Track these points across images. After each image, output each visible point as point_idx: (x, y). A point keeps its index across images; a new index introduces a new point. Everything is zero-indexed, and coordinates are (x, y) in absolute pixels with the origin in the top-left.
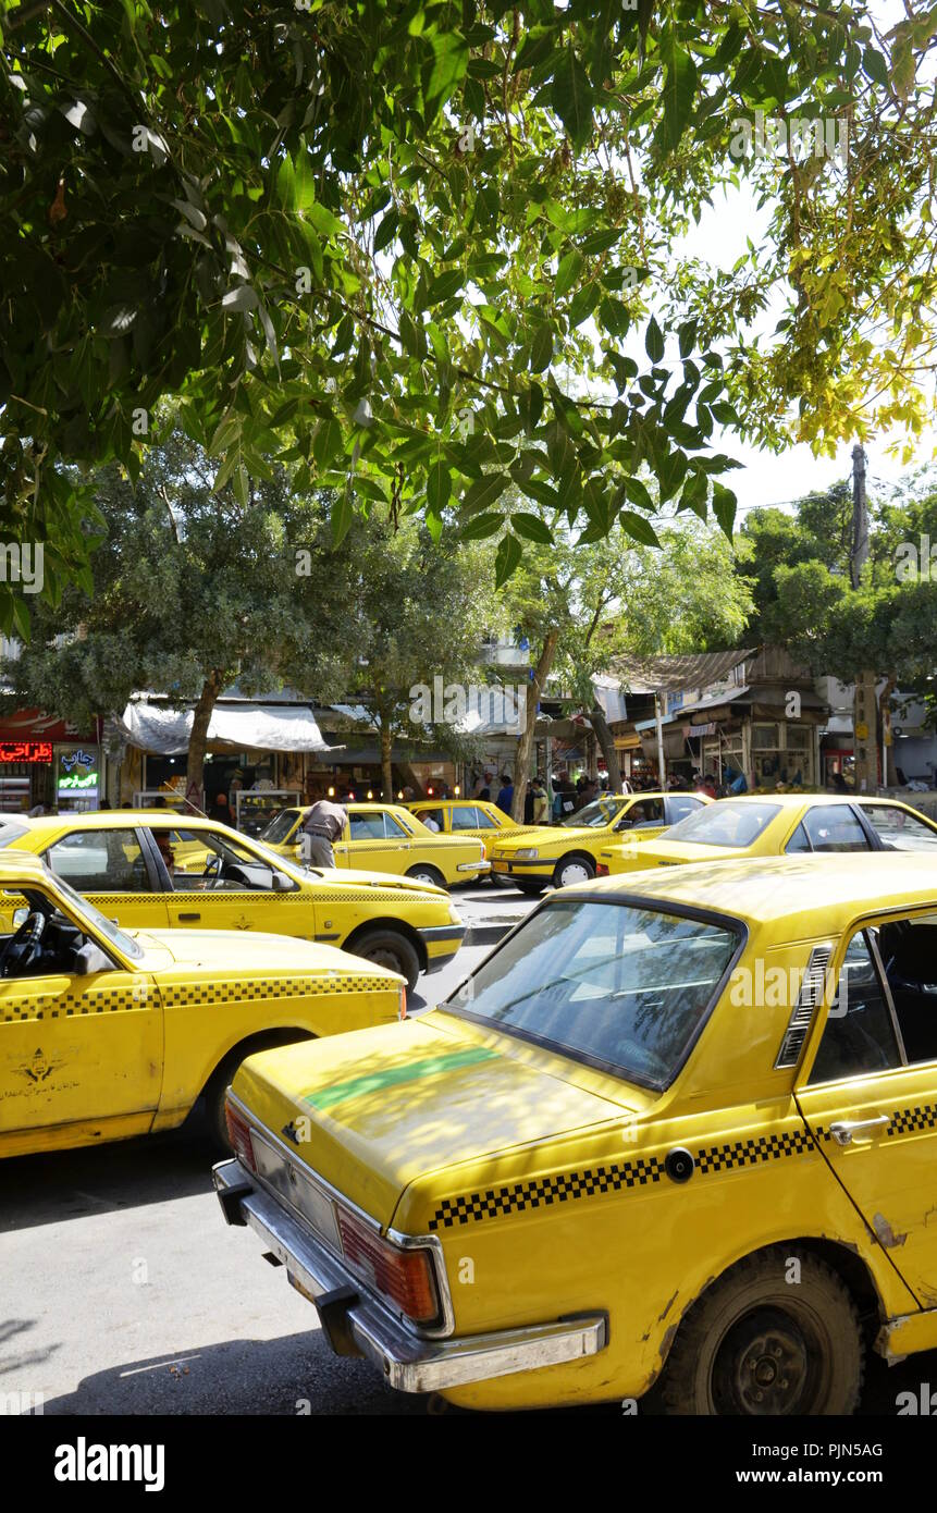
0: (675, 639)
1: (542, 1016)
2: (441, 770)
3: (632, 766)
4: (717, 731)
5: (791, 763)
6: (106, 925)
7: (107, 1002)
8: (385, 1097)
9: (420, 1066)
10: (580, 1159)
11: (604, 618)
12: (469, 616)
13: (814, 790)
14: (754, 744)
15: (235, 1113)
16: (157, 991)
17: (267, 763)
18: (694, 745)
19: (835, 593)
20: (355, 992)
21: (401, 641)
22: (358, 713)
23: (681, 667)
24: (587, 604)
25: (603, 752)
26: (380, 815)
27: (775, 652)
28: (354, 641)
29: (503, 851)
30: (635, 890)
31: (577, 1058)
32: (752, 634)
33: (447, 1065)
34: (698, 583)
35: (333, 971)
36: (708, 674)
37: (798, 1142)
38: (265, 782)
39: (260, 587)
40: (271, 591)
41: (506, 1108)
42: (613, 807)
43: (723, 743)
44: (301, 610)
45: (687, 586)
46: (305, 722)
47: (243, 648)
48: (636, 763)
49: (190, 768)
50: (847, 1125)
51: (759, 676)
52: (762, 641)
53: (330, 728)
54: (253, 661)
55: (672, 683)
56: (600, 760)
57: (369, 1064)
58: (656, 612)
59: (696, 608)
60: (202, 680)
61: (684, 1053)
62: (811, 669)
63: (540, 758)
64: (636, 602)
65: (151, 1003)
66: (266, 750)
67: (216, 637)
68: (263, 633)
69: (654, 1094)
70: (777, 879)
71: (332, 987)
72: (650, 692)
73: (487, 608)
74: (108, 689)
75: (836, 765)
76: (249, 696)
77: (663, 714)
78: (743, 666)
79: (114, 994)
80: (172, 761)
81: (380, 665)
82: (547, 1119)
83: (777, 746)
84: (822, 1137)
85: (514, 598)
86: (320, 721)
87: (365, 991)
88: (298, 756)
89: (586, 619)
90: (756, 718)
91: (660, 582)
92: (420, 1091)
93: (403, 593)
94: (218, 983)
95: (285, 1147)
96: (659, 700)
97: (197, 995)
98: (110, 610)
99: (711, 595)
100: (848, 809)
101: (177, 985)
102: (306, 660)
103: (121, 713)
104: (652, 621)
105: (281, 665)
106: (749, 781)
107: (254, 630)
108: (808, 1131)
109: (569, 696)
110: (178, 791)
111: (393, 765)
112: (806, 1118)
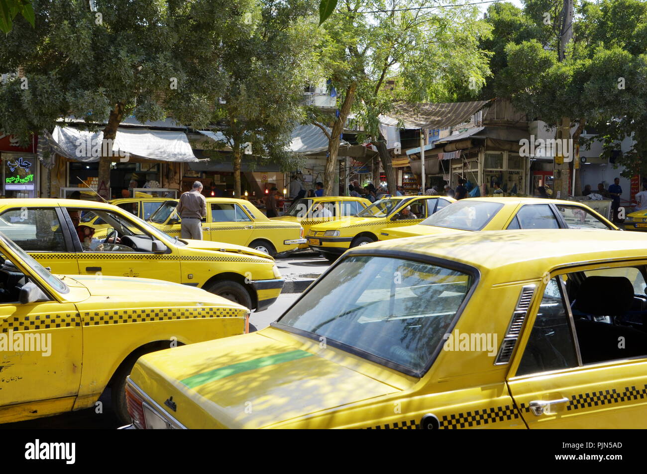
0: (436, 92)
1: (341, 329)
2: (274, 178)
3: (403, 179)
4: (461, 156)
5: (510, 180)
6: (42, 271)
7: (43, 322)
8: (235, 380)
9: (259, 361)
10: (364, 419)
11: (388, 77)
12: (296, 71)
13: (525, 196)
14: (486, 166)
15: (132, 393)
16: (78, 315)
17: (155, 170)
18: (445, 166)
19: (546, 63)
20: (215, 318)
21: (248, 88)
22: (218, 136)
23: (439, 111)
24: (377, 66)
25: (384, 168)
26: (232, 205)
27: (503, 103)
28: (216, 86)
29: (316, 232)
30: (405, 248)
31: (364, 356)
32: (488, 90)
33: (277, 361)
34: (453, 53)
35: (200, 303)
36: (457, 117)
37: (508, 413)
38: (153, 182)
39: (151, 46)
40: (159, 48)
41: (316, 388)
42: (389, 205)
43: (465, 165)
44: (179, 63)
45: (446, 56)
46: (182, 142)
47: (138, 89)
48: (406, 177)
49: (101, 171)
50: (540, 402)
51: (491, 120)
52: (494, 95)
53: (199, 147)
54: (145, 98)
55: (432, 122)
56: (382, 174)
57: (224, 360)
58: (424, 73)
59: (451, 71)
60: (108, 110)
61: (436, 351)
62: (527, 115)
63: (342, 171)
64: (410, 66)
65: (74, 323)
66: (153, 161)
67: (119, 79)
68: (152, 78)
69: (416, 379)
70: (500, 243)
71: (199, 314)
72: (417, 128)
73: (308, 66)
74: (41, 114)
75: (540, 181)
76: (143, 122)
77: (425, 144)
78: (481, 112)
79: (48, 317)
80: (88, 167)
81: (234, 103)
82: (343, 394)
83: (502, 168)
84: (524, 410)
85: (327, 60)
86: (192, 142)
87: (222, 317)
88: (177, 165)
89: (376, 76)
90: (488, 148)
91: (427, 52)
92: (258, 378)
93: (251, 54)
94: (120, 310)
95: (167, 413)
96: (423, 133)
97: (106, 318)
98: (40, 58)
99: (461, 62)
100: (547, 207)
101: (92, 311)
102: (183, 98)
103: (51, 132)
104: (421, 79)
105: (165, 102)
106: (482, 190)
107: (146, 76)
108: (515, 406)
109: (362, 129)
110: (92, 188)
111: (242, 173)
112: (514, 397)
